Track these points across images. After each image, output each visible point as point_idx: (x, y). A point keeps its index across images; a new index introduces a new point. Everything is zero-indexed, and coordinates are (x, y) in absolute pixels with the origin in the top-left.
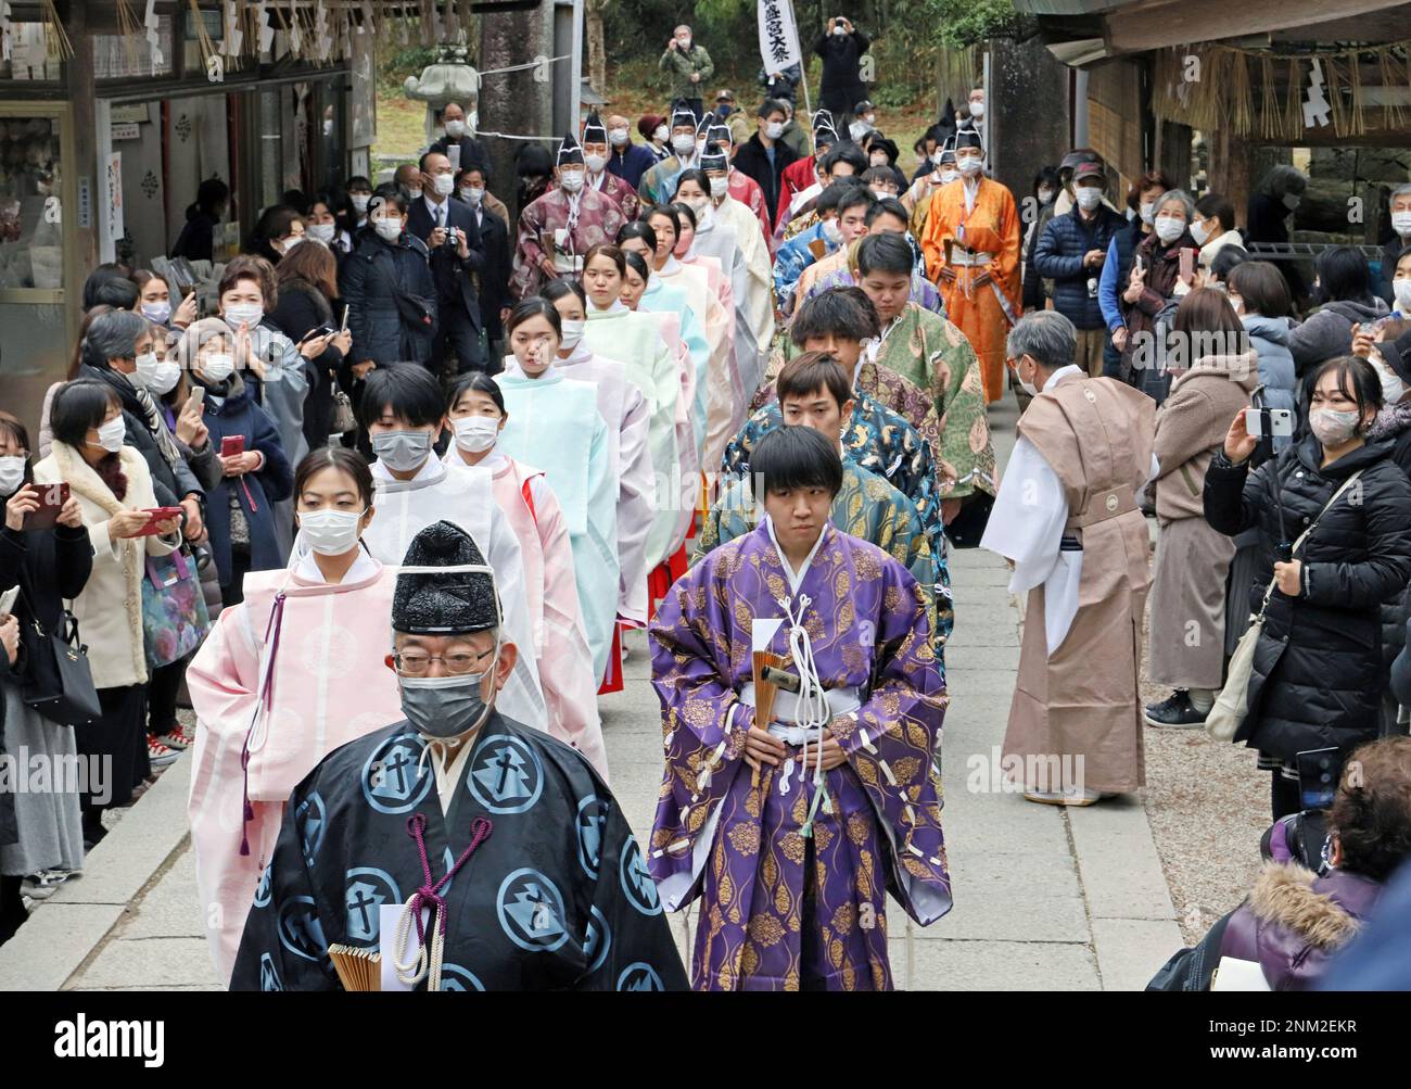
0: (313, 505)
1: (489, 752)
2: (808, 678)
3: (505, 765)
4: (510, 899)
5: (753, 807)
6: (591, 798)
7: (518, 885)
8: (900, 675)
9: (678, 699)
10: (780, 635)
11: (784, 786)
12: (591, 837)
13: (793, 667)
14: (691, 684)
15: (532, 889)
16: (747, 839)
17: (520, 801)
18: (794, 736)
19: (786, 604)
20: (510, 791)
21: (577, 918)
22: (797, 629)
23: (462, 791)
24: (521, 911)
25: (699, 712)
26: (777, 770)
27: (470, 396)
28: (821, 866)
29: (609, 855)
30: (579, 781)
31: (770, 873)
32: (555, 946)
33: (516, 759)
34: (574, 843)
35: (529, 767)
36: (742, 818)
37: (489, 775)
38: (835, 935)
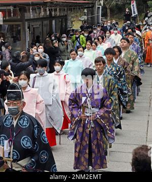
0: (21, 80)
1: (22, 118)
2: (89, 106)
3: (24, 120)
4: (23, 140)
5: (82, 125)
6: (36, 126)
7: (24, 138)
8: (105, 106)
9: (72, 110)
10: (86, 100)
11: (86, 122)
12: (36, 131)
13: (87, 105)
14: (74, 108)
15: (26, 139)
16: (81, 130)
17: (25, 126)
18: (88, 115)
19: (87, 95)
20: (24, 124)
21: (34, 143)
22: (88, 99)
23: (17, 124)
24: (25, 142)
25: (75, 112)
26: (85, 120)
27: (57, 63)
28: (92, 134)
29: (39, 134)
30: (35, 123)
31: (84, 135)
32: (29, 148)
33: (26, 119)
34: (34, 132)
35: (27, 121)
36: (80, 126)
37: (21, 122)
38: (94, 144)
